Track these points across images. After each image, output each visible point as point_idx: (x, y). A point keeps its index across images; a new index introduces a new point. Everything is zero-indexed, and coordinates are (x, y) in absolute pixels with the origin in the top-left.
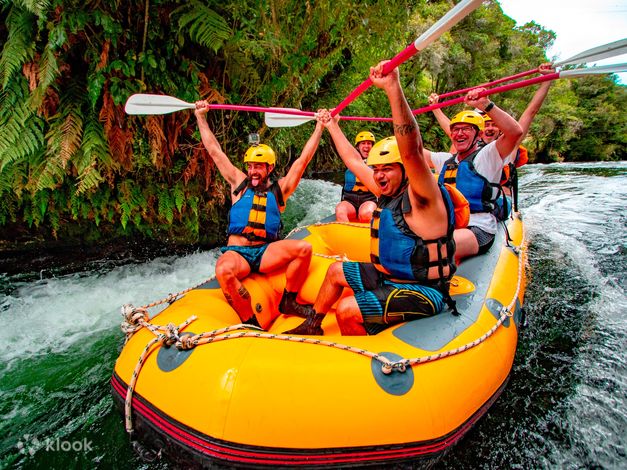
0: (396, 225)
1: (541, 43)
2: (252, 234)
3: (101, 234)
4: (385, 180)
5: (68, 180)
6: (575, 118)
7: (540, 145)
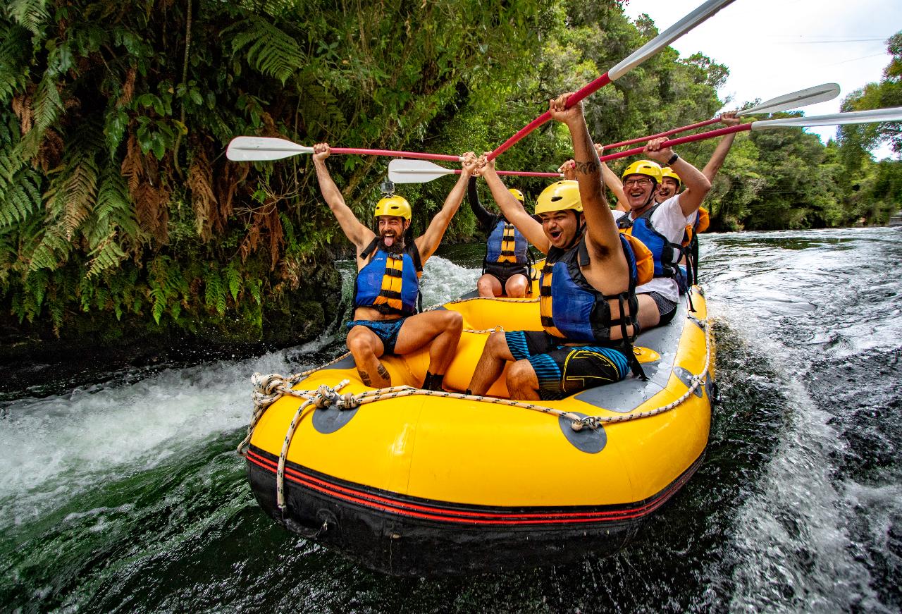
0: (572, 279)
1: (711, 80)
2: (386, 305)
3: (124, 331)
4: (558, 230)
5: (76, 256)
6: (756, 175)
7: (714, 209)
